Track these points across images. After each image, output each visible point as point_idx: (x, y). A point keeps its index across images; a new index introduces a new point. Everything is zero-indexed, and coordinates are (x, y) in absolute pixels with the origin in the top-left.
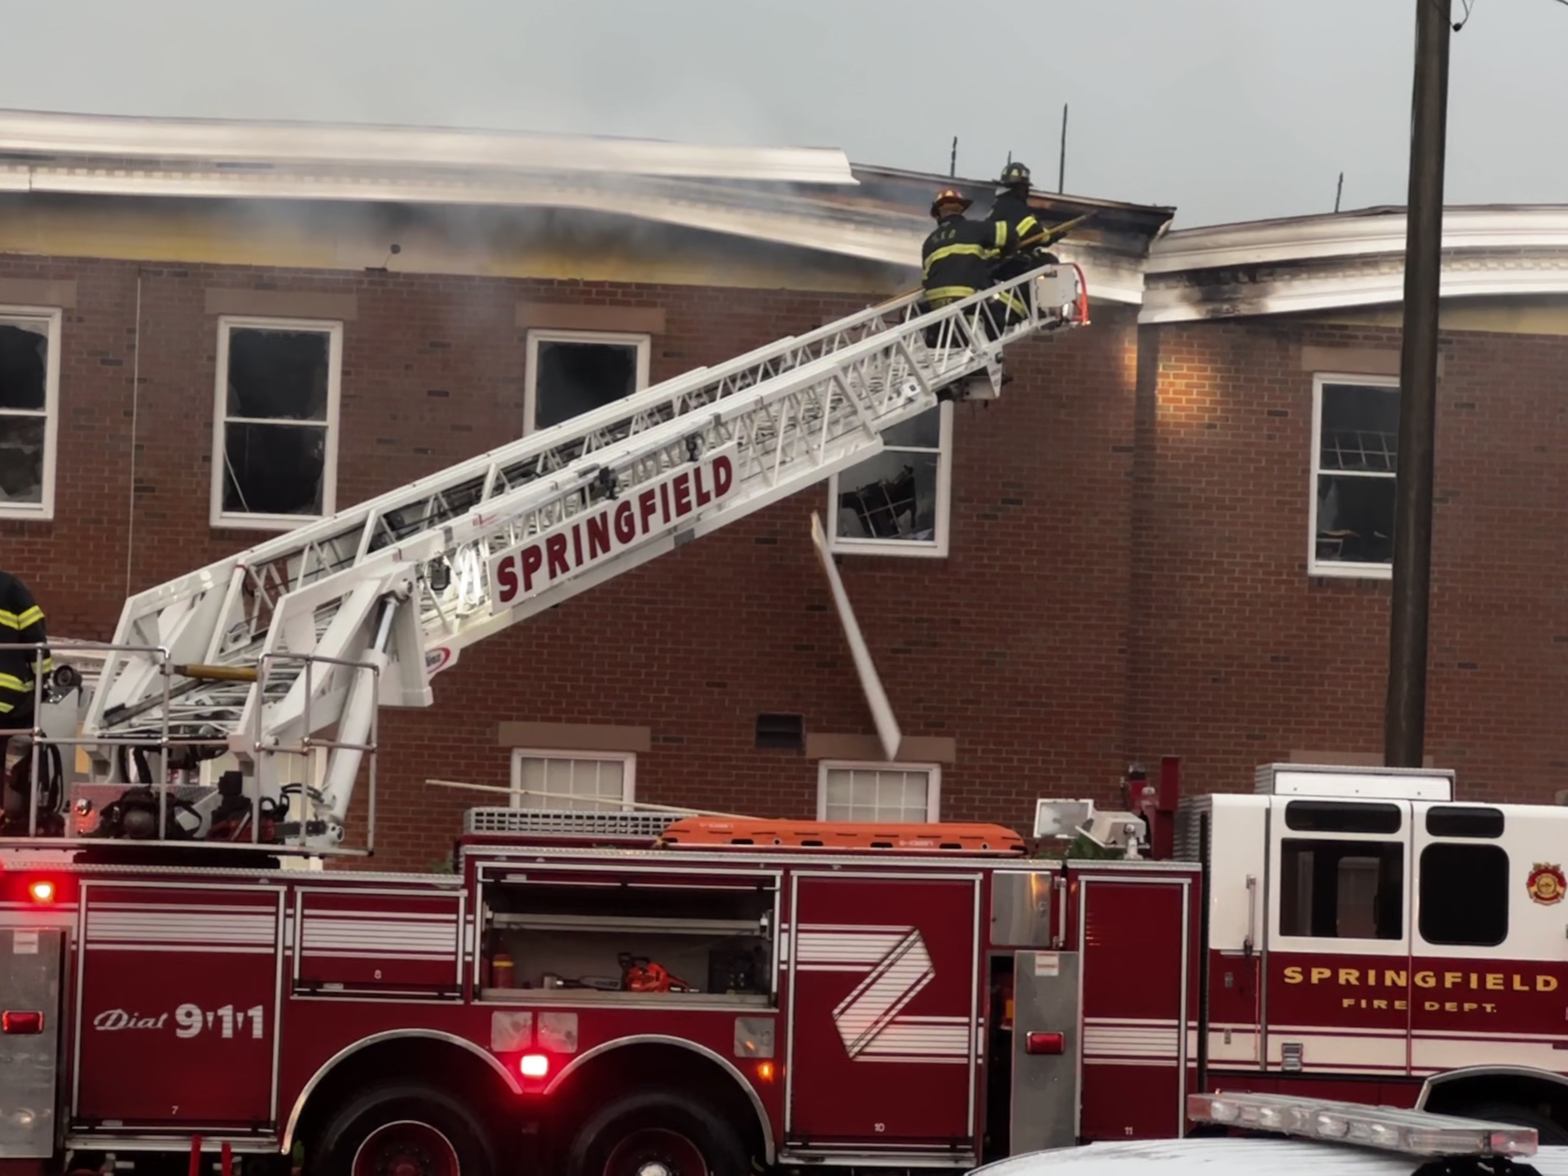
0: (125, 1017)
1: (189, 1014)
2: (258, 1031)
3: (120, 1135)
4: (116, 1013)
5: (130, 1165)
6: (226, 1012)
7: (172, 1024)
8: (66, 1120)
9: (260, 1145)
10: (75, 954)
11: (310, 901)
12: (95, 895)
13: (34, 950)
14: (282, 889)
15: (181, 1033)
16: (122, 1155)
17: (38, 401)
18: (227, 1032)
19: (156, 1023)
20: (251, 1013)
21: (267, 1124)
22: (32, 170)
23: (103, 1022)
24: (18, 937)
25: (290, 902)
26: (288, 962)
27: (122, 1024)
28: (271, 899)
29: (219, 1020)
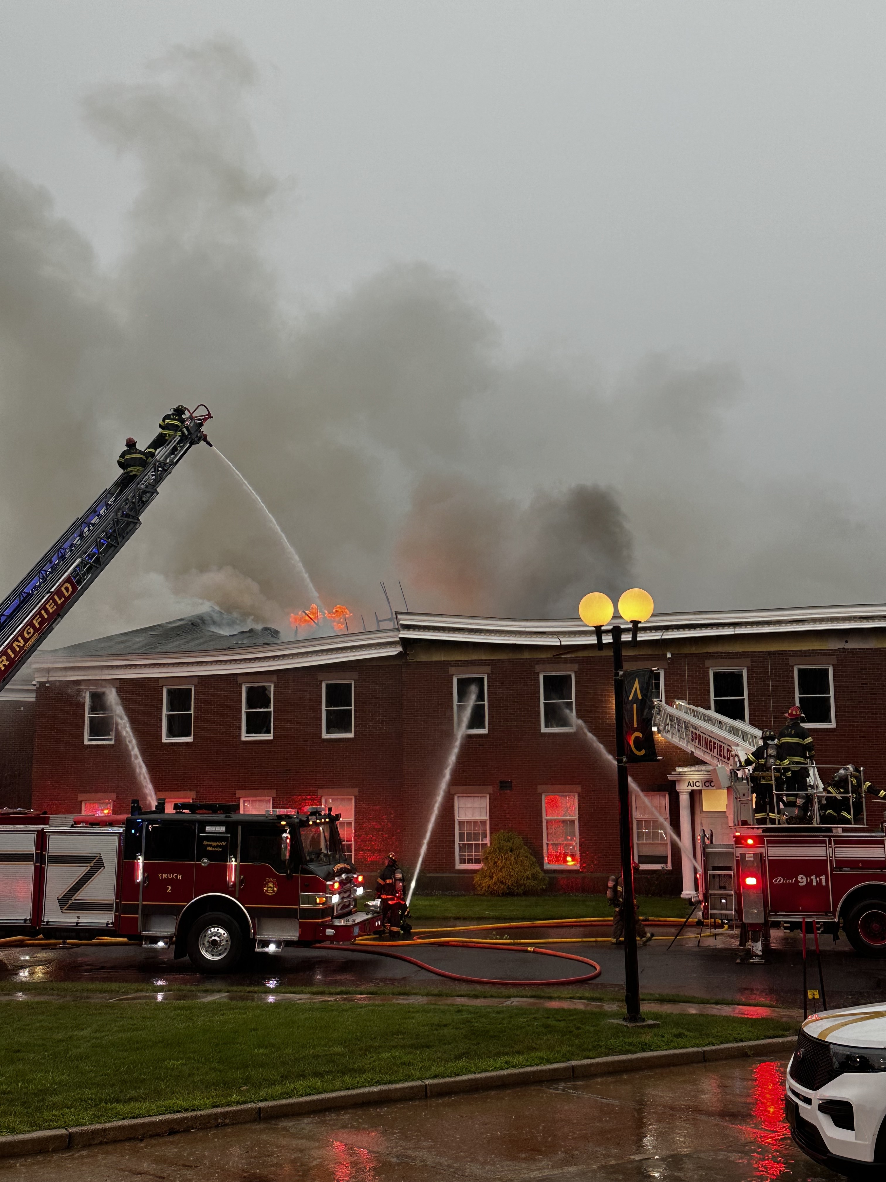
0: (782, 879)
1: (802, 878)
2: (824, 884)
3: (784, 916)
4: (779, 878)
5: (789, 925)
6: (813, 877)
7: (797, 881)
8: (768, 911)
9: (828, 919)
10: (765, 860)
11: (836, 842)
12: (769, 842)
13: (752, 859)
14: (827, 839)
15: (800, 884)
16: (786, 922)
17: (742, 695)
18: (814, 884)
19: (792, 881)
20: (821, 878)
21: (830, 912)
22: (734, 628)
23: (776, 881)
24: (747, 855)
25: (830, 843)
26: (831, 861)
27: (781, 882)
28: (824, 842)
29: (811, 880)
